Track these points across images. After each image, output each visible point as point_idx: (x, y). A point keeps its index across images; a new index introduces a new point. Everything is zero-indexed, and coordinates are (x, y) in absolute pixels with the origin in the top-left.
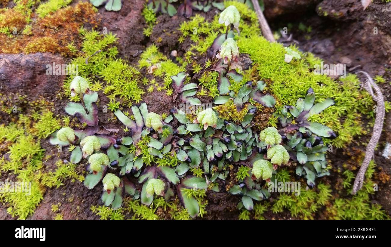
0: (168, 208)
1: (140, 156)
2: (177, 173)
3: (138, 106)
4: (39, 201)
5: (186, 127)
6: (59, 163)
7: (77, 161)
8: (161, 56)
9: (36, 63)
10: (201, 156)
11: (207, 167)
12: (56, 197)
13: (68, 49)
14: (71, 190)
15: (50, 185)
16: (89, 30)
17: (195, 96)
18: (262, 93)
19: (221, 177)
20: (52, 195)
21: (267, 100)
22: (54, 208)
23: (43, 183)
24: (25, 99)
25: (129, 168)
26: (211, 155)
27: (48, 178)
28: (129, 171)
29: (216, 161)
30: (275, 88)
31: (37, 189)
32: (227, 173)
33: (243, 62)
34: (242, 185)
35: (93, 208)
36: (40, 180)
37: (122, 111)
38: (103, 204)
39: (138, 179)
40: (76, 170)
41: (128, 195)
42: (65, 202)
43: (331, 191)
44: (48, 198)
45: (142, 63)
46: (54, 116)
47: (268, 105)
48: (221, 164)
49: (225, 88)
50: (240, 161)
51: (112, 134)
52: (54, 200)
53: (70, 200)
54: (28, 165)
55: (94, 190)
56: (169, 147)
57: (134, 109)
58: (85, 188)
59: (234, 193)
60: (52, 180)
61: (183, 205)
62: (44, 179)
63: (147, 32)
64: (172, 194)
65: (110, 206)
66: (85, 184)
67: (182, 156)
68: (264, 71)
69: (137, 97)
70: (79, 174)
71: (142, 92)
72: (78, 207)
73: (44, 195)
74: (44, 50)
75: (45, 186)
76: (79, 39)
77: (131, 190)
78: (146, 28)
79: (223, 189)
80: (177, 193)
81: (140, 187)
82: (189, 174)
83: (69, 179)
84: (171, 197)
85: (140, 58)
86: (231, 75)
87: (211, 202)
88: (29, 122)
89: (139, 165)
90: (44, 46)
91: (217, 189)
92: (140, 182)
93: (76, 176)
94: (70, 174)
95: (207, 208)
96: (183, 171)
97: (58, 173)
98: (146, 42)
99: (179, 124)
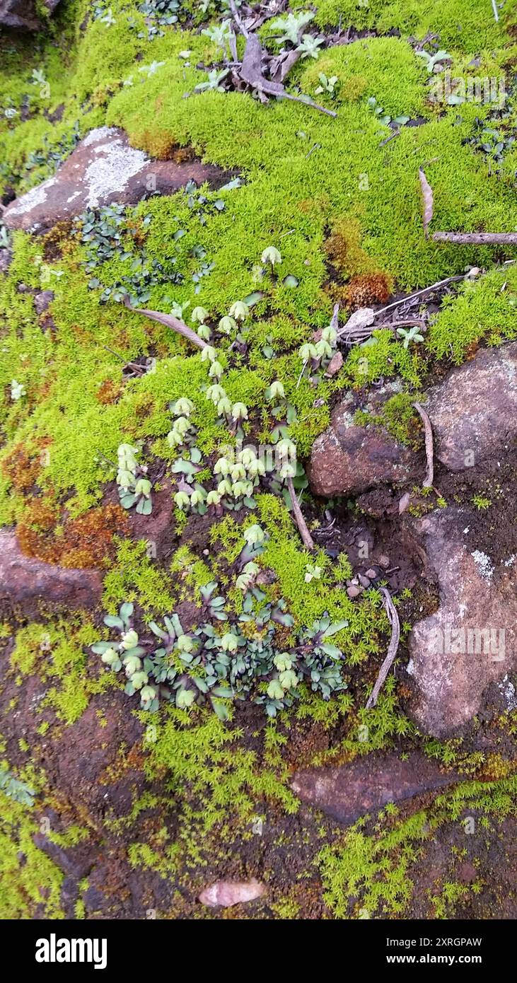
0: (200, 712)
1: (173, 666)
2: (206, 683)
3: (170, 617)
4: (85, 707)
5: (213, 642)
6: (102, 671)
7: (117, 670)
8: (193, 557)
9: (75, 581)
10: (227, 669)
11: (233, 679)
12: (100, 703)
13: (103, 562)
14: (113, 695)
15: (94, 692)
16: (122, 538)
17: (221, 612)
18: (282, 613)
19: (246, 688)
20: (96, 701)
21: (286, 620)
22: (99, 714)
23: (88, 690)
24: (65, 608)
25: (163, 677)
26: (235, 671)
27: (93, 685)
28: (164, 680)
29: (240, 676)
30: (294, 608)
31: (83, 696)
32: (251, 684)
33: (268, 576)
34: (264, 697)
35: (134, 712)
36: (85, 687)
37: (156, 622)
38: (142, 709)
39: (172, 685)
40: (117, 679)
41: (165, 699)
42: (109, 707)
43: (353, 700)
44: (93, 704)
45: (175, 566)
46: (95, 627)
47: (288, 624)
48: (244, 678)
49: (249, 605)
50: (261, 676)
51: (147, 645)
52: (98, 706)
53: (113, 705)
54: (72, 670)
55: (134, 696)
56: (198, 659)
57: (166, 620)
58: (125, 695)
59: (258, 703)
60: (97, 688)
61: (213, 710)
62: (89, 686)
63: (179, 531)
64: (204, 700)
65: (149, 710)
66: (126, 692)
67: (209, 670)
68: (286, 591)
69: (170, 608)
70: (120, 682)
71: (174, 601)
72: (120, 711)
73: (90, 701)
74: (81, 567)
75: (90, 693)
76: (113, 548)
77: (167, 694)
78: (178, 527)
79: (248, 699)
80: (208, 699)
81: (174, 693)
82: (217, 684)
83: (111, 687)
84: (202, 703)
85: (172, 560)
86: (255, 591)
87: (238, 708)
88: (71, 628)
89: (172, 675)
90: (81, 562)
91: (243, 698)
92: (175, 688)
93: (117, 684)
94: (112, 683)
95: (234, 714)
96: (212, 681)
97: (102, 681)
98: (177, 541)
99: (208, 638)
